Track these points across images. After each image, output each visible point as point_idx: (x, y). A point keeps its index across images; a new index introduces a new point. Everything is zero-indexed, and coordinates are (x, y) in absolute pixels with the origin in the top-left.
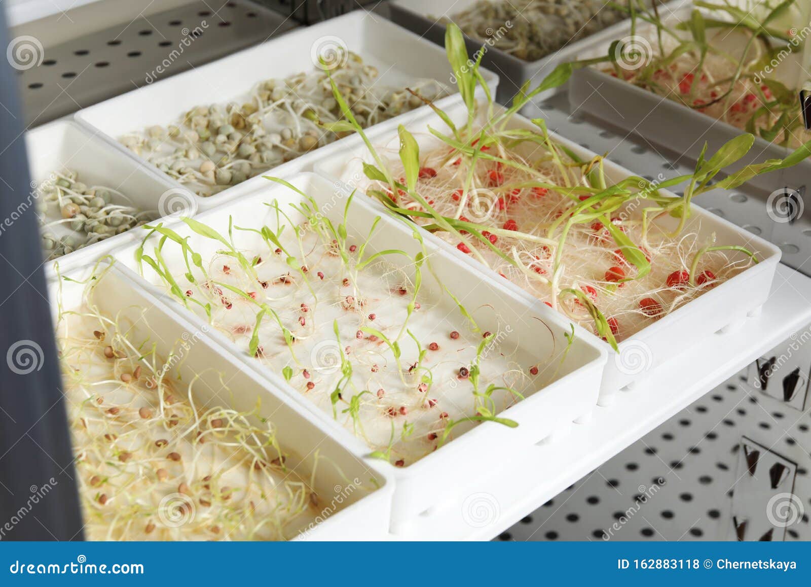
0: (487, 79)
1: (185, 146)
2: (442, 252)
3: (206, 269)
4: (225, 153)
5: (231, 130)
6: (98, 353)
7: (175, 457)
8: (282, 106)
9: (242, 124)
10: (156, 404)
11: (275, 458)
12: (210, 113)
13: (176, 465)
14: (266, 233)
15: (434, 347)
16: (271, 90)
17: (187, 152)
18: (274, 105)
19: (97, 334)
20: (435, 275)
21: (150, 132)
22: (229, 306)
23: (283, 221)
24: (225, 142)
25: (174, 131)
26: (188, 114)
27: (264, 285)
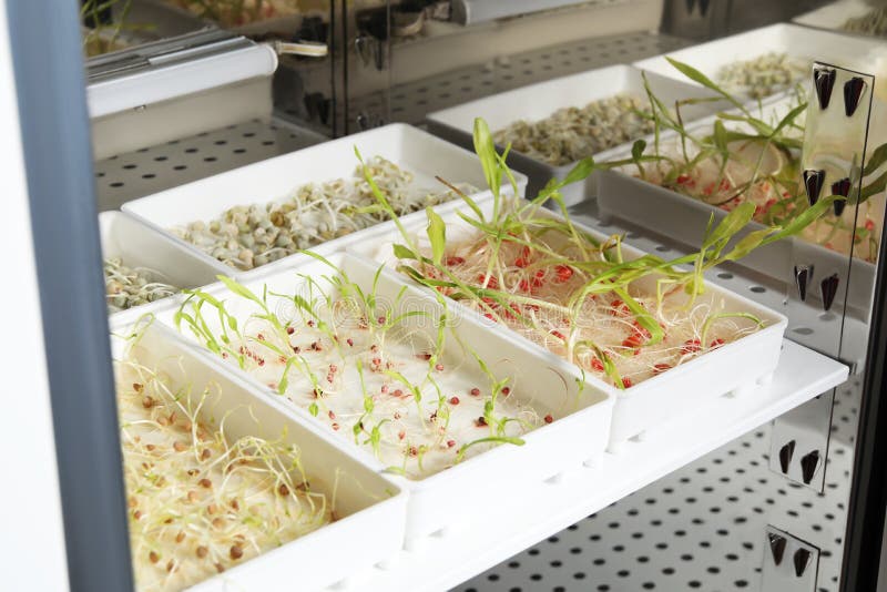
0: (517, 179)
1: (226, 238)
2: (465, 316)
3: (241, 333)
4: (263, 244)
5: (271, 225)
6: (136, 404)
7: (206, 484)
8: (320, 205)
9: (281, 220)
10: (190, 443)
11: (300, 483)
12: (250, 211)
13: (207, 491)
14: (299, 301)
15: (455, 401)
16: (310, 193)
17: (227, 243)
18: (311, 205)
19: (136, 387)
20: (458, 340)
21: (192, 228)
22: (262, 362)
23: (316, 293)
24: (263, 235)
25: (215, 226)
26: (230, 212)
27: (296, 349)
